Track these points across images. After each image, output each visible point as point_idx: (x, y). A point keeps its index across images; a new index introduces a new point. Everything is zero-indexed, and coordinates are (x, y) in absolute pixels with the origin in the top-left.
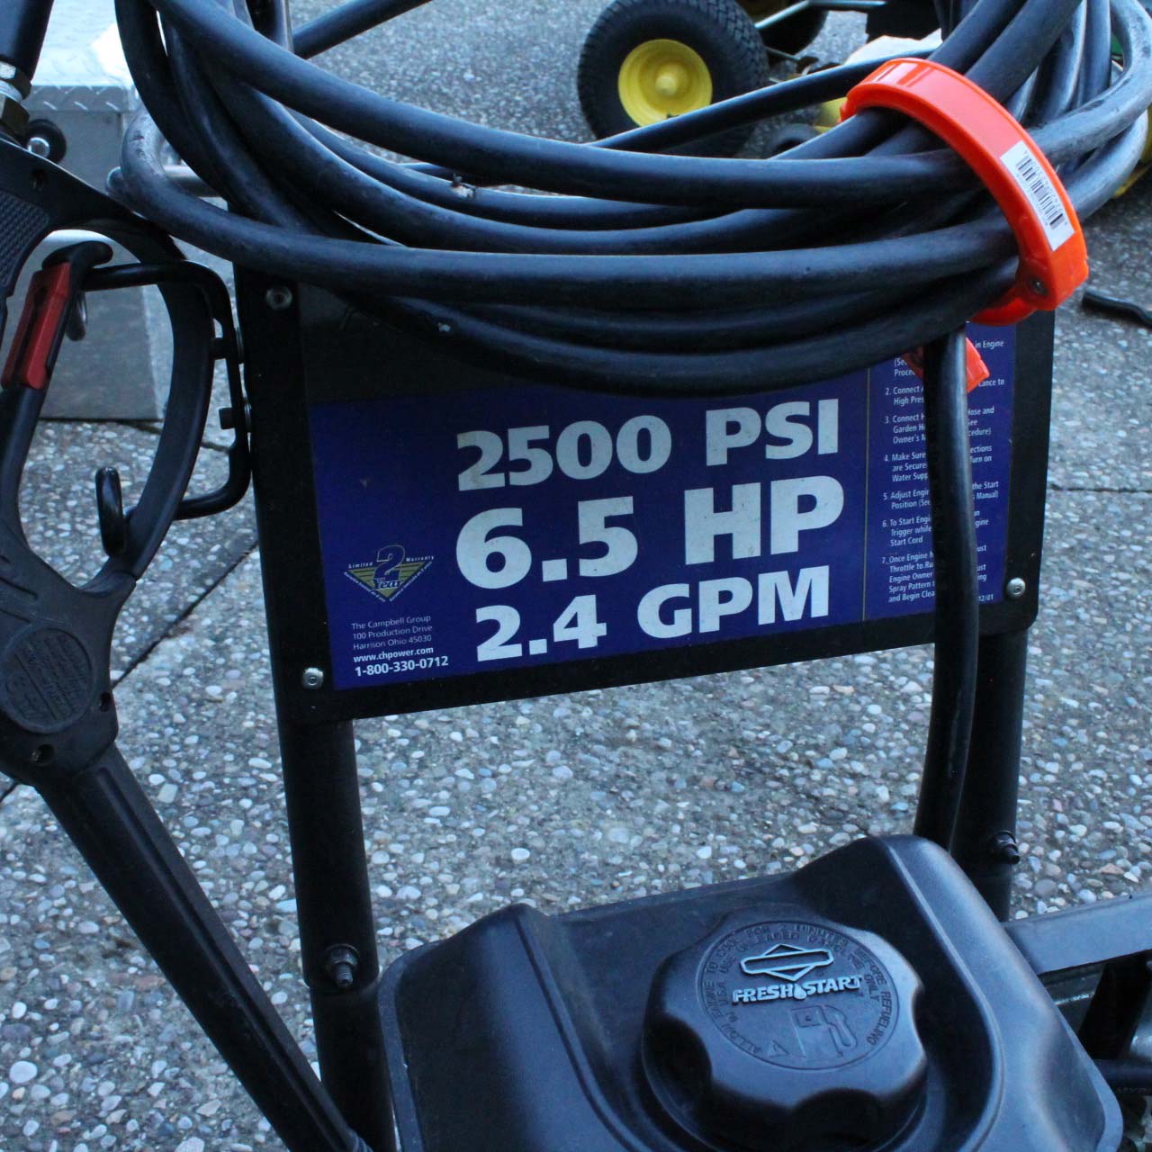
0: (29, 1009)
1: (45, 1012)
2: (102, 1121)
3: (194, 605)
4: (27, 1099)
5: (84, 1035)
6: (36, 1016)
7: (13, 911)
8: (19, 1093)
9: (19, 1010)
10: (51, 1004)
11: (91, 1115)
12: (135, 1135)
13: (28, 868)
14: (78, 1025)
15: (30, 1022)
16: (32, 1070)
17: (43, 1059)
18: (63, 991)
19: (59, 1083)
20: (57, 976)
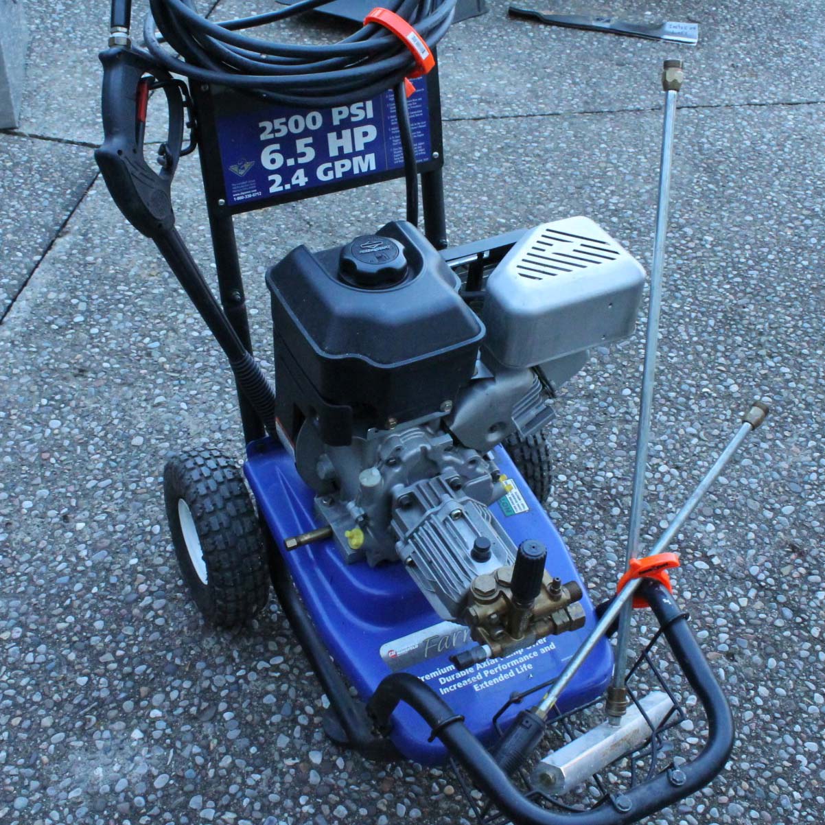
0: (49, 400)
1: (56, 401)
2: (96, 436)
3: (67, 220)
4: (60, 433)
5: (77, 407)
6: (53, 403)
7: (26, 364)
8: (56, 431)
9: (44, 402)
10: (58, 397)
11: (91, 434)
12: (112, 439)
13: (26, 346)
14: (73, 403)
15: (51, 405)
16: (59, 423)
17: (62, 418)
18: (61, 392)
19: (72, 425)
20: (56, 386)
